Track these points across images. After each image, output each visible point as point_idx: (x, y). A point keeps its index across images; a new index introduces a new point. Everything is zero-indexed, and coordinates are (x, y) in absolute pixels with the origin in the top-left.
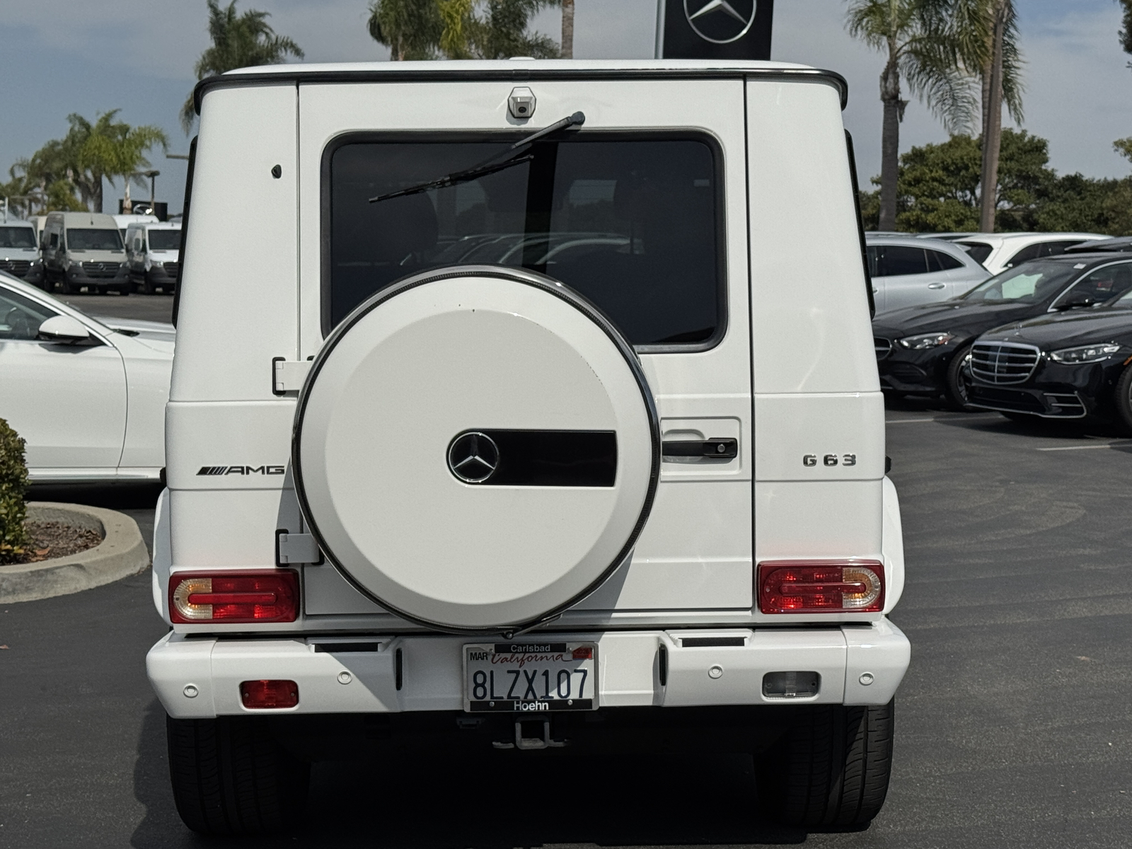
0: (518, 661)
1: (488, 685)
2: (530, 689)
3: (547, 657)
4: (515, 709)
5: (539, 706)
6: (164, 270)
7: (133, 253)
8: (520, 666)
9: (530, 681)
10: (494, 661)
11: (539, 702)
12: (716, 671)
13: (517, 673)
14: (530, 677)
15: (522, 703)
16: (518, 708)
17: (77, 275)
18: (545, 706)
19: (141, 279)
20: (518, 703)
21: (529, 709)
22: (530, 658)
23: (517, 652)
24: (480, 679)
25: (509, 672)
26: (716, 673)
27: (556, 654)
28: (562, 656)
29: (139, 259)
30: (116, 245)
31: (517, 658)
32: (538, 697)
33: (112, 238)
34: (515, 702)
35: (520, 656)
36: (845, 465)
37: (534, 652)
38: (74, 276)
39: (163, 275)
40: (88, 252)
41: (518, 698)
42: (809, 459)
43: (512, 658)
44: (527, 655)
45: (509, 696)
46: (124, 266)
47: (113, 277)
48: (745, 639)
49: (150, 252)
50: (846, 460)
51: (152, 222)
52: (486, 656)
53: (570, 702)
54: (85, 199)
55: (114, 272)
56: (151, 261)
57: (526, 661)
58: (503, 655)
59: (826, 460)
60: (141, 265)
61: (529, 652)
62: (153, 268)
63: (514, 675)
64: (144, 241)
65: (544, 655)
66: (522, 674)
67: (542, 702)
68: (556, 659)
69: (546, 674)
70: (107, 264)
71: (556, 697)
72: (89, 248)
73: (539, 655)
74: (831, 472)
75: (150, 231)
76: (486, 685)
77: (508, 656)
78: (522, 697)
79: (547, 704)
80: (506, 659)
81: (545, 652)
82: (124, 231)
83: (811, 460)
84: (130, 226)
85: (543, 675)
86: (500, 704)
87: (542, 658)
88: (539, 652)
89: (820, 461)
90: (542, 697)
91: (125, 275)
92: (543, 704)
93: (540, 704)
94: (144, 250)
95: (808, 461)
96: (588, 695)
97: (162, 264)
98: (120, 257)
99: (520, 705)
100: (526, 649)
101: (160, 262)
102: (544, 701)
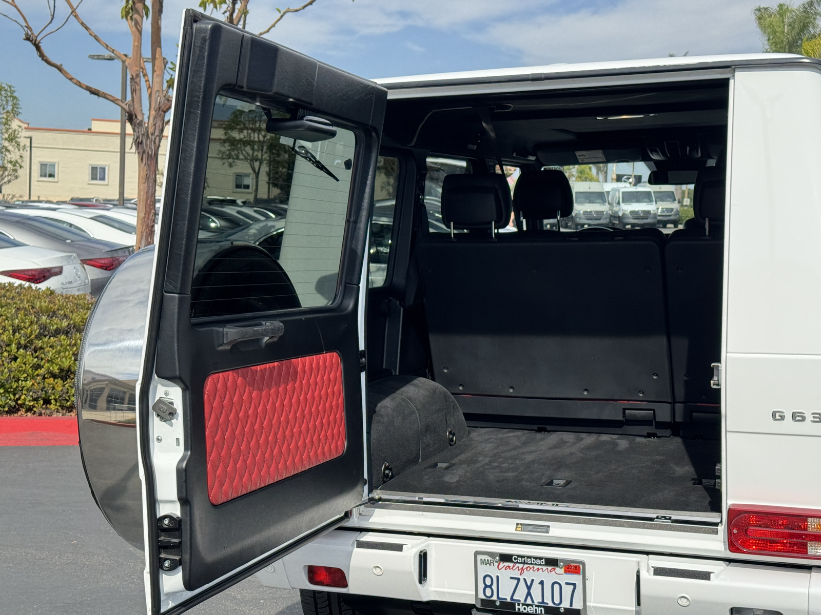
0: (519, 570)
1: (494, 587)
2: (529, 594)
3: (542, 569)
4: (517, 610)
5: (536, 610)
6: (630, 216)
7: (613, 205)
8: (521, 574)
9: (529, 588)
10: (499, 568)
11: (536, 606)
12: (684, 600)
13: (518, 579)
14: (529, 584)
15: (522, 606)
16: (519, 609)
17: (580, 218)
18: (541, 610)
19: (616, 221)
20: (519, 605)
21: (528, 611)
22: (528, 569)
23: (517, 562)
24: (488, 582)
25: (511, 578)
26: (683, 602)
27: (550, 568)
28: (555, 569)
29: (616, 209)
30: (603, 201)
31: (518, 567)
32: (536, 603)
33: (601, 197)
34: (516, 604)
35: (521, 566)
36: (813, 421)
37: (531, 564)
38: (578, 219)
39: (629, 218)
40: (587, 205)
41: (519, 601)
42: (777, 414)
43: (513, 567)
44: (526, 566)
45: (512, 598)
46: (607, 213)
47: (600, 219)
48: (711, 575)
49: (622, 204)
50: (814, 417)
51: (625, 187)
52: (493, 563)
53: (562, 610)
54: (598, 173)
55: (601, 217)
56: (622, 210)
57: (525, 570)
58: (506, 564)
59: (794, 416)
60: (617, 212)
61: (527, 563)
62: (623, 214)
63: (516, 581)
64: (619, 198)
65: (540, 567)
66: (522, 581)
67: (538, 606)
68: (550, 572)
69: (542, 583)
70: (597, 212)
71: (551, 604)
72: (587, 203)
73: (536, 567)
74: (798, 427)
75: (623, 193)
76: (493, 587)
77: (511, 565)
78: (522, 601)
79: (543, 609)
80: (509, 567)
81: (540, 565)
82: (608, 193)
83: (779, 416)
84: (613, 189)
85: (539, 583)
86: (504, 604)
87: (538, 570)
88: (536, 564)
89: (788, 417)
90: (539, 603)
91: (607, 218)
92: (540, 609)
93: (537, 608)
94: (619, 203)
95: (777, 416)
96: (578, 605)
97: (629, 211)
98: (604, 208)
99: (520, 607)
100: (524, 560)
101: (627, 211)
102: (541, 606)
